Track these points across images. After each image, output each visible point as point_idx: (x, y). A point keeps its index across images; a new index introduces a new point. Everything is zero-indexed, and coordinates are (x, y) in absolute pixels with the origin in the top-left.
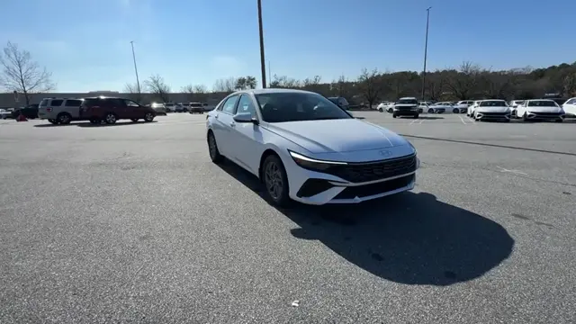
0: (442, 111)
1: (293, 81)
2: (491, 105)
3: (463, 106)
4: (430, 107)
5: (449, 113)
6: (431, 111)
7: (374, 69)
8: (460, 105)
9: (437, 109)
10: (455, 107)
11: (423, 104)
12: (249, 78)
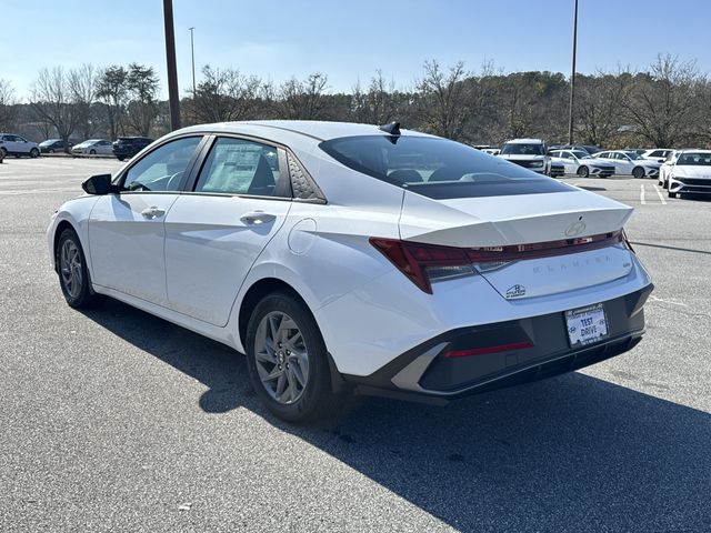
0: (607, 172)
1: (255, 83)
2: (702, 163)
3: (654, 161)
4: (582, 162)
5: (623, 176)
6: (583, 171)
7: (454, 65)
8: (647, 160)
9: (597, 167)
10: (637, 163)
11: (566, 155)
12: (136, 70)
